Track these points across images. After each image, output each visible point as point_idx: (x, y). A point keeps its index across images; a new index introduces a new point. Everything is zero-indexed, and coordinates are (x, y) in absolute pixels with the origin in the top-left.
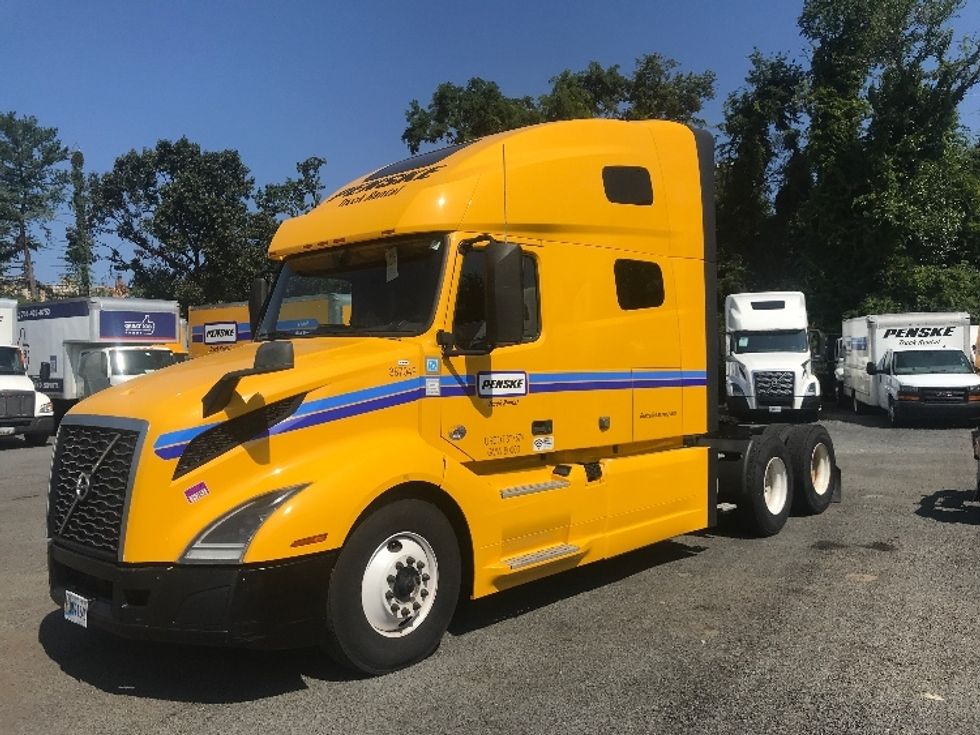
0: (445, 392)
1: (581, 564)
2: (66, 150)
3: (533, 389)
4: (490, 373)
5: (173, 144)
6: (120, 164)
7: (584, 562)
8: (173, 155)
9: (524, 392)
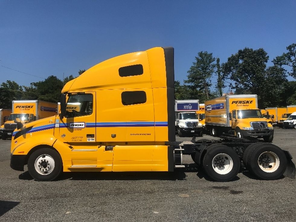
0: (60, 127)
1: (102, 171)
2: (214, 58)
3: (87, 126)
4: (74, 123)
5: (243, 50)
6: (229, 59)
7: (103, 171)
8: (242, 54)
9: (84, 127)
